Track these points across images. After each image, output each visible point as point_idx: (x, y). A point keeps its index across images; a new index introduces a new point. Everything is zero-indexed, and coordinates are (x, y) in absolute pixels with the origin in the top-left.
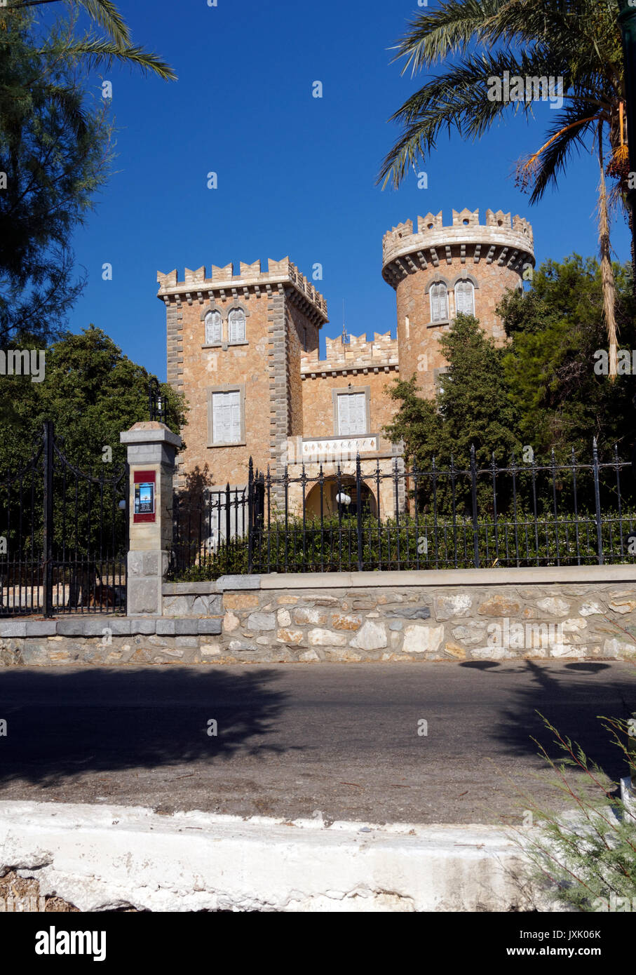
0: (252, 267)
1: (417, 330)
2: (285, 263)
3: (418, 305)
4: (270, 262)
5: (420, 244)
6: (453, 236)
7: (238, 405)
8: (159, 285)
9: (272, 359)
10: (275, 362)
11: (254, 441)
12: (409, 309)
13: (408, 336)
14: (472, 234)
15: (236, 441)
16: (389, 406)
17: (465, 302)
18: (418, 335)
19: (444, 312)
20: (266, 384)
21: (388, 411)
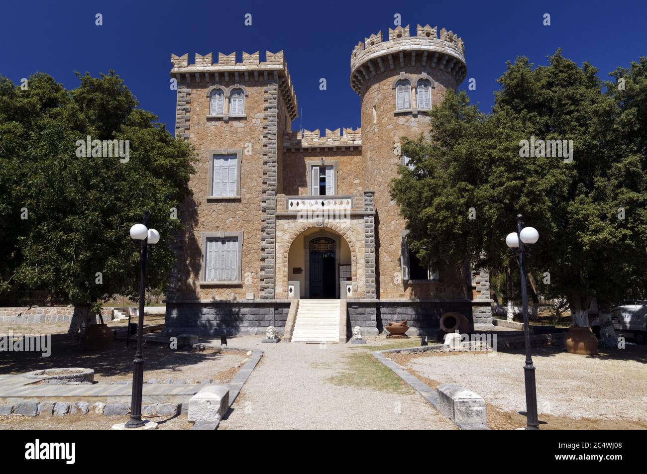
0: (252, 56)
1: (384, 116)
2: (280, 55)
3: (385, 97)
4: (268, 53)
5: (390, 49)
6: (419, 44)
7: (235, 166)
8: (172, 65)
9: (266, 131)
10: (268, 133)
11: (248, 196)
12: (376, 101)
13: (375, 122)
14: (433, 44)
15: (233, 195)
16: (352, 177)
17: (424, 97)
18: (385, 120)
19: (408, 104)
20: (260, 150)
21: (352, 180)
